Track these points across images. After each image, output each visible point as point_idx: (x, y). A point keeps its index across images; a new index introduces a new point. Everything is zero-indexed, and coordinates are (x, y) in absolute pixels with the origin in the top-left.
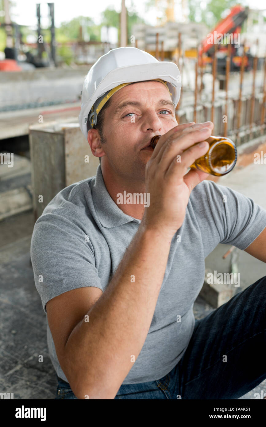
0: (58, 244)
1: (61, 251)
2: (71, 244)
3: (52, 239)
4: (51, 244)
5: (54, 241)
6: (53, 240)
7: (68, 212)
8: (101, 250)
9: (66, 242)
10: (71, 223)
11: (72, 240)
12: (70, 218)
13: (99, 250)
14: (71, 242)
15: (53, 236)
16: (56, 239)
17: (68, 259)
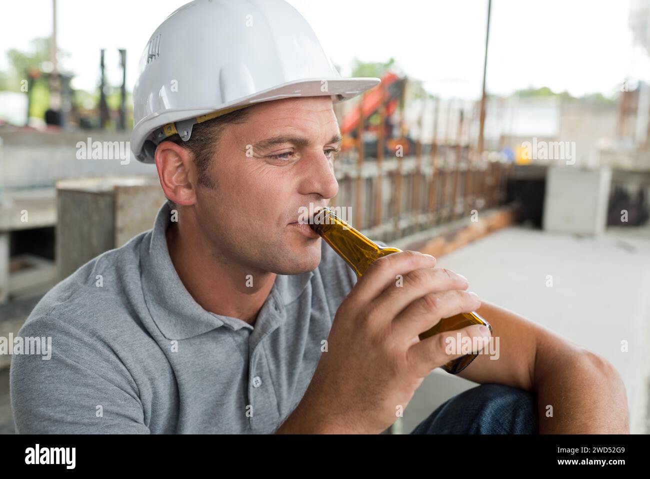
0: (60, 394)
1: (69, 409)
2: (87, 390)
3: (47, 382)
4: (45, 394)
5: (52, 386)
6: (49, 384)
7: (81, 312)
8: (152, 384)
9: (78, 388)
10: (87, 339)
11: (89, 382)
12: (84, 328)
13: (148, 383)
14: (87, 386)
15: (48, 375)
16: (56, 381)
17: (86, 425)
